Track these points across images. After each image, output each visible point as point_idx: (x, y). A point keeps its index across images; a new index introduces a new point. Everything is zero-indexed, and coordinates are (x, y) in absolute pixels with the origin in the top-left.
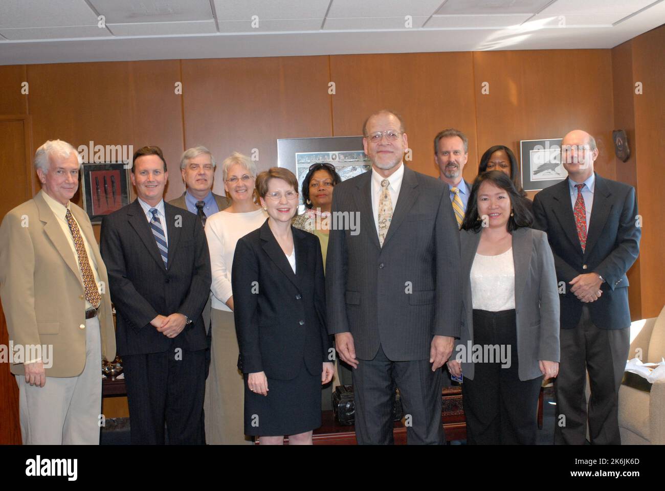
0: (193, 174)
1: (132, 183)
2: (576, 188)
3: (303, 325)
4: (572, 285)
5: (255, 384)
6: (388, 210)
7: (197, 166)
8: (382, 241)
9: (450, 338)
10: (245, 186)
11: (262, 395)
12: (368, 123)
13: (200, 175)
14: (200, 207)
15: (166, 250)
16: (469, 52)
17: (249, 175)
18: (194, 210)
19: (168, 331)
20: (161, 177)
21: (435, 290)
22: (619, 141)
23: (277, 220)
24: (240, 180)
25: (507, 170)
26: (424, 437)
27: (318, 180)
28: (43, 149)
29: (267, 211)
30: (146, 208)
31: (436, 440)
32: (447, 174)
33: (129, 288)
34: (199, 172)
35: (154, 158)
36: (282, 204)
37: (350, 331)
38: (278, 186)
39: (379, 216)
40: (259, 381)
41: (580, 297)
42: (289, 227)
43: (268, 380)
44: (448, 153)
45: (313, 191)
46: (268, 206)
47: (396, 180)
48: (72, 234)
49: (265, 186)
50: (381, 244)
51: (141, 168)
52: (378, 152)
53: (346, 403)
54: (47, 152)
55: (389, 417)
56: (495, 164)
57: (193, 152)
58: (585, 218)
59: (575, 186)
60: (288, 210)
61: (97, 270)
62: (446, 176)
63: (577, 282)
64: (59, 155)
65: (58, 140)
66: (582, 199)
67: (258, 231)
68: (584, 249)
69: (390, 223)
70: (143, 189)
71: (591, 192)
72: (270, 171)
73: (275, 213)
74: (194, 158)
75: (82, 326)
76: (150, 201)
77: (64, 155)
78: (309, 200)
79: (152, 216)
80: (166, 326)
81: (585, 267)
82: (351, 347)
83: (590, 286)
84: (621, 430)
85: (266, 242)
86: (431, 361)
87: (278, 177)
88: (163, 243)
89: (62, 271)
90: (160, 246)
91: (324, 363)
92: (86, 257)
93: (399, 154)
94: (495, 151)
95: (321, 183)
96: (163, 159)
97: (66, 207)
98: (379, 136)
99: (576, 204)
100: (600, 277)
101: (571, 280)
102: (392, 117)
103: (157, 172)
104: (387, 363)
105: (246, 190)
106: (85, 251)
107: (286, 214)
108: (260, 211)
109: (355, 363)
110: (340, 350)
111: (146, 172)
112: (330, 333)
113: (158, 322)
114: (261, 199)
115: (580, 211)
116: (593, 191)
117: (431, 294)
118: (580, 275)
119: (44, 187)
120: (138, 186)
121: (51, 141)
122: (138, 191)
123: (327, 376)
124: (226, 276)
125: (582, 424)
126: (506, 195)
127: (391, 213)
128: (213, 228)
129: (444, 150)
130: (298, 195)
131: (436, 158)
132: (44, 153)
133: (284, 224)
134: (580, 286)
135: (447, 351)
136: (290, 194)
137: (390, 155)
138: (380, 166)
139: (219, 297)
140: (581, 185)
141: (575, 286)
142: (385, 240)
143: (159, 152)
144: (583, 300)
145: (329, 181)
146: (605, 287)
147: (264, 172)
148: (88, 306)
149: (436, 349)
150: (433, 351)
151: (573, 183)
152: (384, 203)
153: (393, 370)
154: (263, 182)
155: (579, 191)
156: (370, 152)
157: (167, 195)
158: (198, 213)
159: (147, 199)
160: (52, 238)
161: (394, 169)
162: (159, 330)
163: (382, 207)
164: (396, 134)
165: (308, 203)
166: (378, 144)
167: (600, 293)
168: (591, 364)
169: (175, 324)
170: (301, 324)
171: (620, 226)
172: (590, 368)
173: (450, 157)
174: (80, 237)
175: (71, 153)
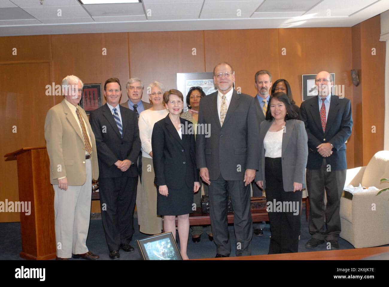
0: (132, 91)
1: (104, 95)
2: (322, 100)
3: (185, 164)
4: (318, 149)
5: (162, 191)
6: (225, 110)
7: (133, 87)
8: (222, 124)
9: (253, 170)
10: (160, 98)
11: (165, 196)
12: (216, 69)
13: (135, 92)
14: (135, 107)
15: (122, 129)
16: (276, 29)
17: (161, 92)
18: (132, 109)
19: (123, 168)
20: (119, 93)
21: (247, 147)
22: (354, 76)
23: (173, 114)
24: (157, 94)
25: (285, 92)
26: (241, 217)
27: (194, 95)
28: (66, 80)
29: (168, 110)
30: (111, 108)
31: (247, 219)
32: (262, 93)
33: (105, 146)
34: (134, 90)
35: (116, 84)
36: (175, 107)
37: (207, 167)
38: (174, 98)
39: (221, 112)
40: (164, 190)
41: (322, 154)
42: (179, 118)
43: (168, 189)
44: (262, 82)
45: (192, 100)
46: (169, 108)
47: (229, 96)
48: (79, 119)
49: (167, 98)
50: (221, 126)
51: (110, 88)
52: (221, 82)
53: (206, 203)
54: (67, 81)
55: (225, 208)
56: (279, 89)
57: (132, 81)
58: (325, 115)
59: (321, 99)
60: (178, 109)
61: (90, 136)
62: (261, 94)
63: (320, 147)
64: (73, 82)
65: (73, 75)
66: (324, 106)
67: (164, 119)
68: (324, 131)
69: (225, 116)
70: (110, 98)
71: (329, 102)
72: (170, 91)
73: (172, 111)
74: (132, 84)
75: (84, 162)
76: (113, 104)
77: (75, 82)
78: (190, 105)
79: (114, 112)
80: (122, 166)
81: (324, 140)
82: (207, 174)
83: (327, 149)
84: (341, 219)
85: (168, 124)
86: (244, 181)
87: (174, 94)
88: (120, 125)
89: (75, 136)
90: (119, 126)
91: (195, 182)
92: (86, 130)
93: (230, 83)
94: (279, 82)
95: (195, 96)
96: (119, 84)
97: (76, 107)
98: (221, 75)
99: (322, 108)
100: (332, 145)
101: (318, 146)
102: (227, 66)
103: (117, 91)
104: (224, 182)
105: (160, 100)
106: (85, 127)
107: (178, 111)
108: (165, 110)
109: (209, 183)
110: (202, 176)
111: (111, 90)
112: (198, 167)
113: (118, 164)
114: (166, 104)
115: (323, 112)
116: (330, 102)
117: (245, 149)
118: (322, 144)
119: (66, 97)
120: (108, 97)
121: (69, 76)
122: (107, 100)
123: (196, 188)
124: (149, 141)
125: (322, 216)
126: (283, 104)
127: (226, 111)
128: (143, 117)
129: (260, 81)
130: (183, 102)
131: (256, 85)
132: (66, 81)
133: (176, 116)
134: (322, 149)
135: (252, 176)
136: (179, 102)
137: (226, 83)
138: (221, 89)
139: (146, 151)
140: (324, 99)
141: (319, 149)
142: (223, 124)
143: (118, 81)
144: (323, 156)
145: (199, 95)
146: (334, 150)
147: (167, 92)
148: (87, 153)
149: (247, 175)
150: (245, 177)
151: (320, 98)
152: (223, 106)
153: (227, 185)
154: (167, 96)
155: (323, 102)
156: (217, 82)
157: (121, 101)
158: (134, 110)
159: (112, 103)
160: (70, 121)
161: (228, 90)
162: (119, 167)
163: (222, 108)
164: (229, 74)
165: (189, 106)
166: (220, 79)
167: (331, 152)
168: (327, 186)
169: (126, 164)
170: (184, 163)
171: (342, 120)
172: (327, 189)
173: (263, 84)
174: (83, 121)
175: (78, 81)
